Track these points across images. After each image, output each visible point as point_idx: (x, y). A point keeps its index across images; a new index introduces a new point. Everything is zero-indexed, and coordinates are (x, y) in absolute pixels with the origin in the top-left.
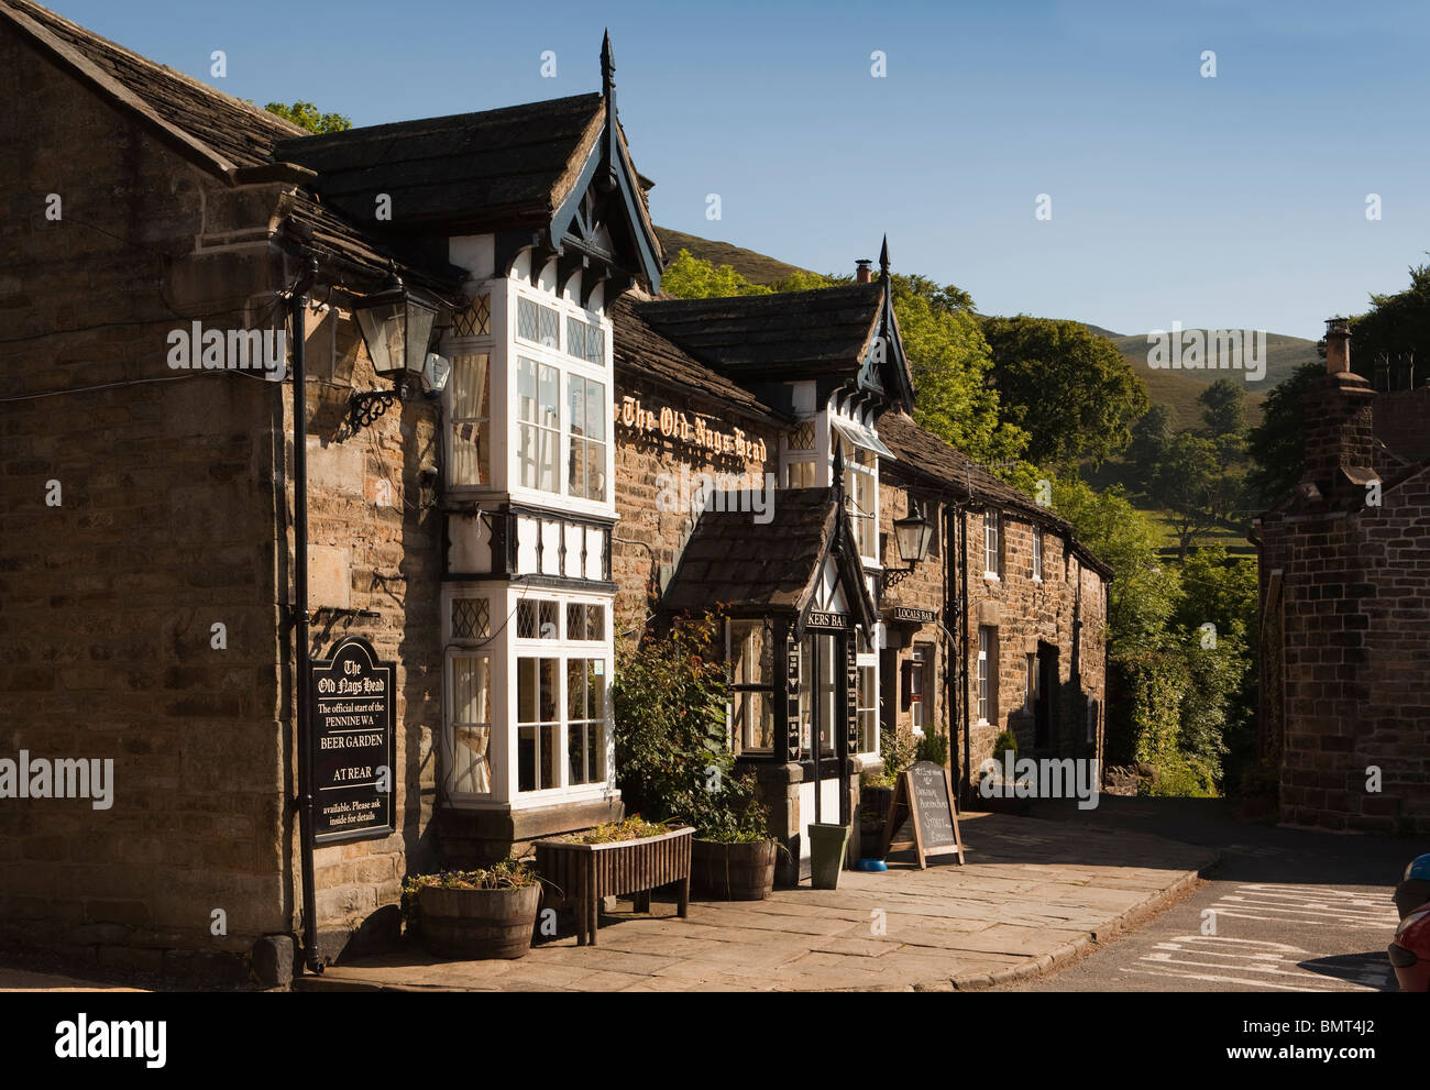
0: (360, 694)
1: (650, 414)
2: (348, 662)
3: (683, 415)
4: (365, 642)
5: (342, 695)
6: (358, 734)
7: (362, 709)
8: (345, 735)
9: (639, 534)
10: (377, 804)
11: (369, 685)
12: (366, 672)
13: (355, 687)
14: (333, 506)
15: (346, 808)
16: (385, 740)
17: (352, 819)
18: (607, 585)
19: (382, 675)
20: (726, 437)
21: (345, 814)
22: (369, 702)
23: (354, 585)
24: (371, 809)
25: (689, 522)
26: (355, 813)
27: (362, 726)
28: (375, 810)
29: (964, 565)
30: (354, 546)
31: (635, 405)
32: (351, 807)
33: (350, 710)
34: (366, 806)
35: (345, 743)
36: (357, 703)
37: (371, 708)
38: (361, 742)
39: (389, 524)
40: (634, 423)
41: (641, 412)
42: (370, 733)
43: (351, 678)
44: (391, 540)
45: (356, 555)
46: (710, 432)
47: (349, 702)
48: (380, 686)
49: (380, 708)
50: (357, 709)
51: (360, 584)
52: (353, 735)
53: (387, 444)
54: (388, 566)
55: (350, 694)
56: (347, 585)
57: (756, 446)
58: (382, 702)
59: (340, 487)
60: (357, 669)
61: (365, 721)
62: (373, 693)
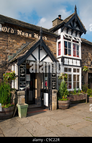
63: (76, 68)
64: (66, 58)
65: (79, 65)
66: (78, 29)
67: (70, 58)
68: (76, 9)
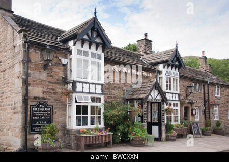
0: (44, 110)
4: (45, 102)
5: (39, 110)
9: (119, 87)
11: (46, 109)
12: (45, 107)
14: (38, 82)
16: (50, 117)
18: (102, 94)
19: (50, 108)
21: (39, 129)
22: (46, 112)
23: (43, 93)
29: (208, 94)
30: (43, 88)
33: (41, 113)
35: (39, 118)
38: (44, 118)
39: (53, 84)
43: (42, 108)
44: (54, 87)
48: (49, 109)
50: (43, 113)
51: (45, 93)
52: (42, 117)
53: (53, 72)
55: (41, 110)
56: (41, 93)
58: (49, 112)
59: (40, 78)
60: (43, 106)
61: (45, 115)
63: (176, 102)
64: (168, 93)
65: (177, 99)
66: (177, 63)
67: (171, 93)
68: (177, 45)
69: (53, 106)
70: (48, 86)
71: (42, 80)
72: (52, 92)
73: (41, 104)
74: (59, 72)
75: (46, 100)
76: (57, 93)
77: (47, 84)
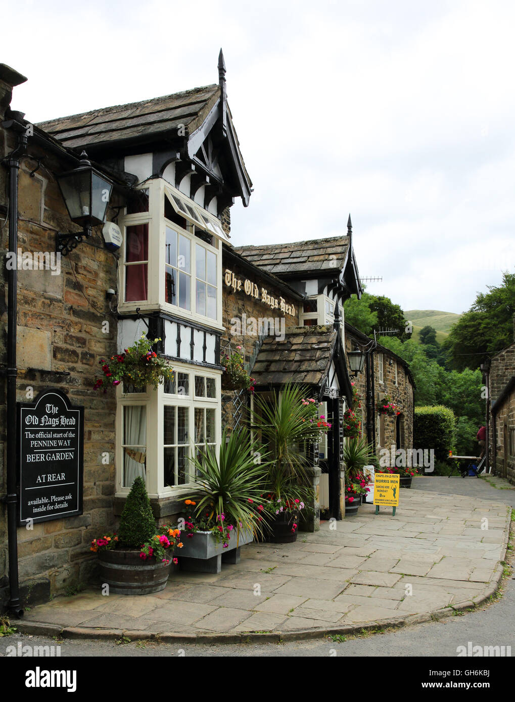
0: (57, 426)
1: (239, 282)
2: (49, 405)
3: (256, 285)
4: (63, 392)
5: (44, 426)
6: (55, 452)
7: (59, 435)
8: (45, 453)
10: (70, 497)
11: (64, 420)
12: (62, 412)
13: (54, 422)
15: (46, 501)
16: (75, 456)
17: (51, 508)
18: (217, 365)
20: (276, 301)
21: (45, 505)
22: (64, 432)
23: (55, 356)
24: (65, 500)
25: (258, 342)
26: (53, 504)
27: (58, 447)
28: (67, 501)
30: (55, 331)
31: (232, 274)
32: (50, 499)
33: (50, 436)
34: (62, 498)
35: (45, 458)
36: (54, 432)
37: (66, 435)
38: (58, 457)
39: (81, 320)
40: (231, 285)
41: (234, 280)
42: (64, 452)
43: (51, 416)
44: (83, 331)
45: (57, 338)
46: (269, 296)
47: (49, 431)
48: (73, 421)
49: (72, 435)
50: (55, 436)
51: (59, 356)
52: (52, 453)
53: (81, 271)
54: (80, 347)
55: (50, 426)
56: (49, 356)
57: (290, 307)
58: (73, 432)
59: (45, 292)
60: (55, 410)
61: (60, 444)
62: (67, 426)
69: (82, 409)
70: (69, 325)
71: (52, 300)
72: (79, 351)
73: (50, 400)
74: (96, 274)
75: (63, 385)
76: (92, 356)
77: (65, 315)
